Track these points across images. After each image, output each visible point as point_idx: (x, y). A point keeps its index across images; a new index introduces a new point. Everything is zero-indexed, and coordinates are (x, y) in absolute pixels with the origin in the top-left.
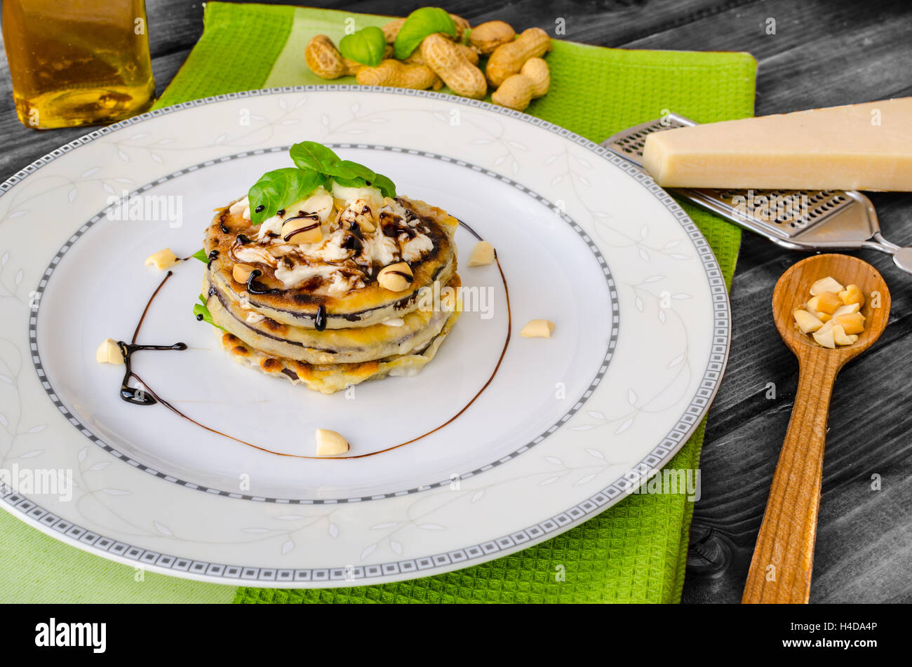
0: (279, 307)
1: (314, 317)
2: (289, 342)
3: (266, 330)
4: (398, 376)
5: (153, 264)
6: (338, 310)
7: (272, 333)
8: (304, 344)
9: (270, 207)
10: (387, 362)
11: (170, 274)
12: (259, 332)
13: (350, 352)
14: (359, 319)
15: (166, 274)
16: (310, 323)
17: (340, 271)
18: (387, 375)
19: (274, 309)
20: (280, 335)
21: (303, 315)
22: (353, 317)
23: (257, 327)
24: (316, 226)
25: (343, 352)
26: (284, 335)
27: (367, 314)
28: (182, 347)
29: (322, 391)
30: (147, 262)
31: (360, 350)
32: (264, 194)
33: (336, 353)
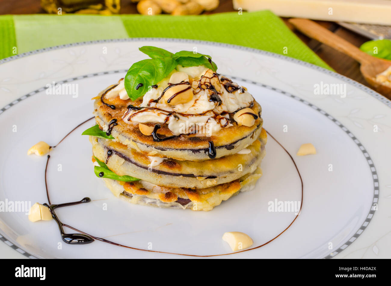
0: (181, 148)
1: (206, 150)
2: (184, 175)
3: (165, 169)
4: (245, 191)
5: (34, 153)
6: (220, 144)
7: (171, 171)
8: (195, 175)
9: (146, 83)
10: (242, 181)
11: (49, 157)
12: (160, 172)
13: (225, 175)
14: (233, 147)
15: (46, 158)
16: (203, 156)
17: (212, 117)
18: (240, 192)
19: (177, 149)
20: (177, 171)
21: (198, 151)
22: (230, 147)
23: (158, 168)
24: (189, 88)
25: (221, 176)
26: (180, 170)
27: (238, 143)
28: (87, 200)
29: (204, 209)
30: (29, 152)
31: (231, 172)
32: (139, 76)
33: (217, 177)
